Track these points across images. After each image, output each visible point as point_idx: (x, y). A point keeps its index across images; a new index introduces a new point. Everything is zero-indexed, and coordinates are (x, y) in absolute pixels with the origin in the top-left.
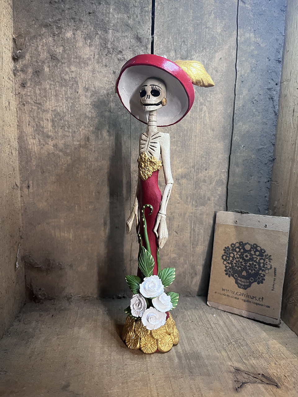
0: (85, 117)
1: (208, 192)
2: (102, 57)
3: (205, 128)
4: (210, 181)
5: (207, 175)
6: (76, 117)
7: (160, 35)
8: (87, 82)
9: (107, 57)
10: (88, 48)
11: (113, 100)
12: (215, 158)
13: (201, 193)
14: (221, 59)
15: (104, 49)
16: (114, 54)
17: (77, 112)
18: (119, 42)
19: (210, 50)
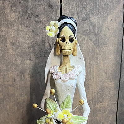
0: (12, 64)
1: (102, 118)
2: (24, 20)
3: (100, 71)
4: (104, 111)
5: (102, 106)
6: (6, 64)
7: (67, 3)
8: (13, 39)
9: (28, 20)
10: (14, 13)
11: (32, 52)
12: (107, 94)
13: (97, 119)
14: (112, 20)
15: (25, 14)
16: (33, 18)
17: (6, 61)
18: (36, 8)
19: (104, 13)
